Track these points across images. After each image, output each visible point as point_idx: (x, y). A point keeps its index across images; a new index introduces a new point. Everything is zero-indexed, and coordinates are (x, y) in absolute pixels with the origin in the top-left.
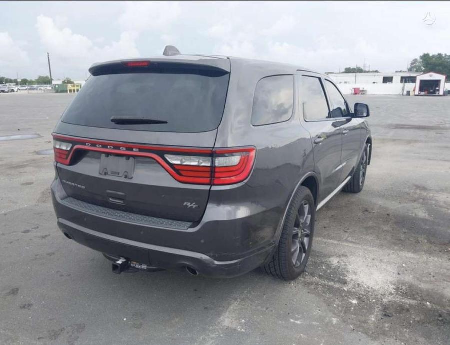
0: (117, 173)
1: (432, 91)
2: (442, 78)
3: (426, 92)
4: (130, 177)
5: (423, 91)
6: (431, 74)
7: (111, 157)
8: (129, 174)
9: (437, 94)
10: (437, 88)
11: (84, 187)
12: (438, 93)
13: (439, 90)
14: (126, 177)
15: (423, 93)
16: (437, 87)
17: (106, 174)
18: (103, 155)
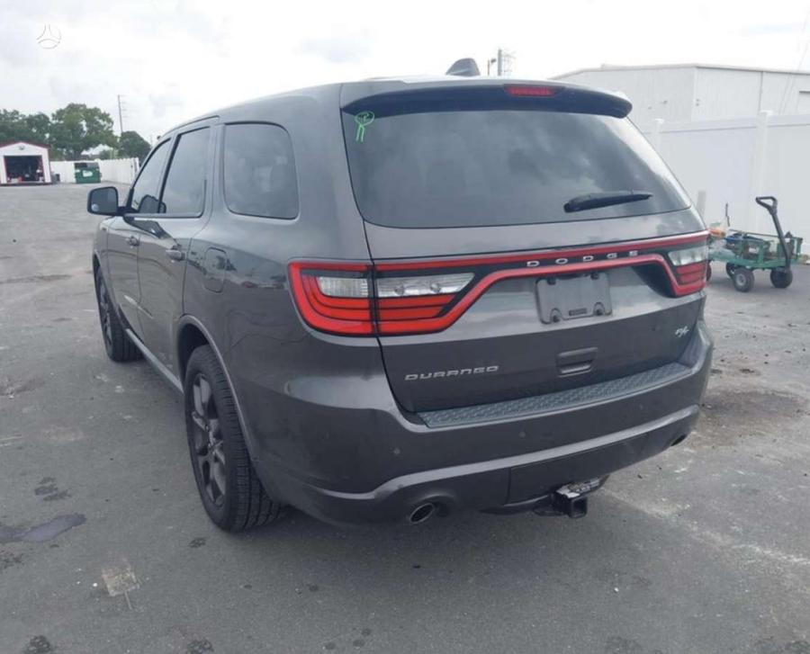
0: (581, 312)
1: (27, 176)
2: (42, 152)
3: (20, 178)
4: (608, 312)
5: (14, 177)
6: (22, 144)
7: (559, 283)
8: (606, 306)
9: (41, 181)
10: (38, 171)
11: (496, 367)
12: (41, 178)
13: (42, 175)
14: (598, 313)
15: (15, 181)
16: (37, 169)
17: (555, 320)
18: (543, 283)
